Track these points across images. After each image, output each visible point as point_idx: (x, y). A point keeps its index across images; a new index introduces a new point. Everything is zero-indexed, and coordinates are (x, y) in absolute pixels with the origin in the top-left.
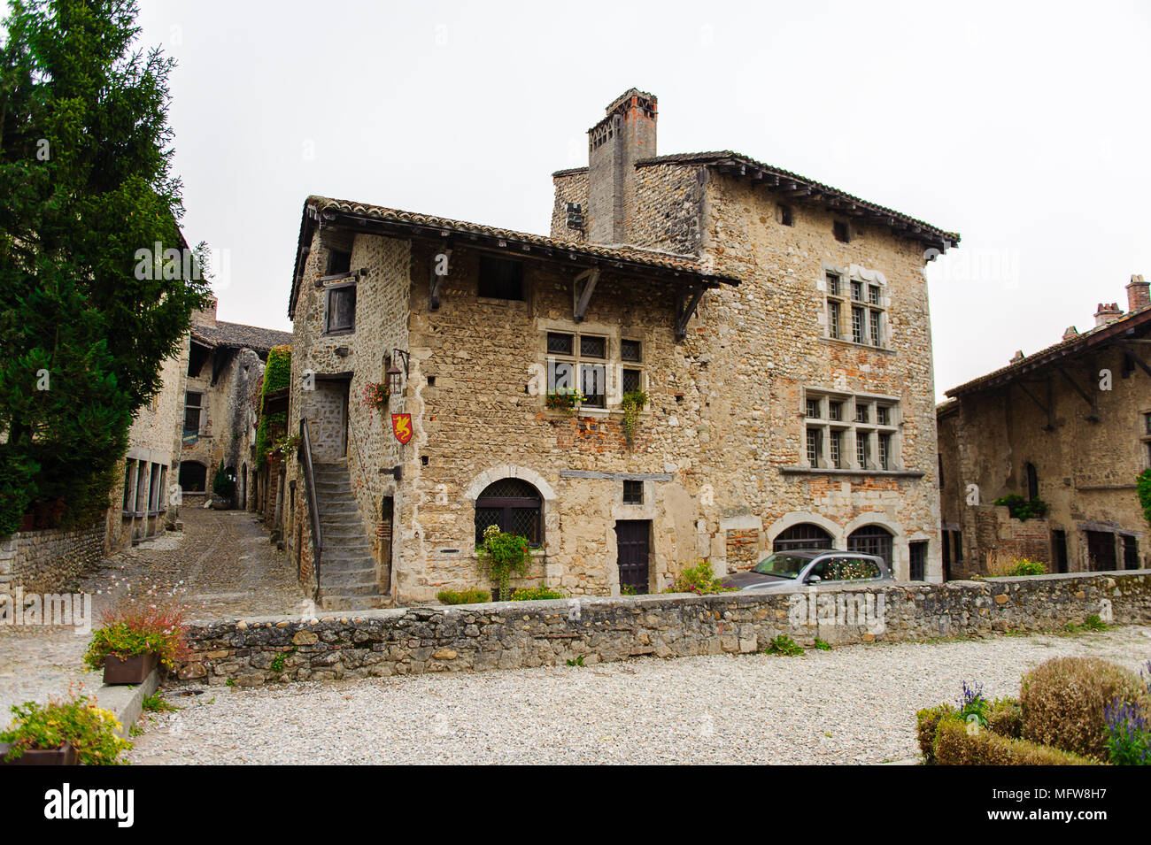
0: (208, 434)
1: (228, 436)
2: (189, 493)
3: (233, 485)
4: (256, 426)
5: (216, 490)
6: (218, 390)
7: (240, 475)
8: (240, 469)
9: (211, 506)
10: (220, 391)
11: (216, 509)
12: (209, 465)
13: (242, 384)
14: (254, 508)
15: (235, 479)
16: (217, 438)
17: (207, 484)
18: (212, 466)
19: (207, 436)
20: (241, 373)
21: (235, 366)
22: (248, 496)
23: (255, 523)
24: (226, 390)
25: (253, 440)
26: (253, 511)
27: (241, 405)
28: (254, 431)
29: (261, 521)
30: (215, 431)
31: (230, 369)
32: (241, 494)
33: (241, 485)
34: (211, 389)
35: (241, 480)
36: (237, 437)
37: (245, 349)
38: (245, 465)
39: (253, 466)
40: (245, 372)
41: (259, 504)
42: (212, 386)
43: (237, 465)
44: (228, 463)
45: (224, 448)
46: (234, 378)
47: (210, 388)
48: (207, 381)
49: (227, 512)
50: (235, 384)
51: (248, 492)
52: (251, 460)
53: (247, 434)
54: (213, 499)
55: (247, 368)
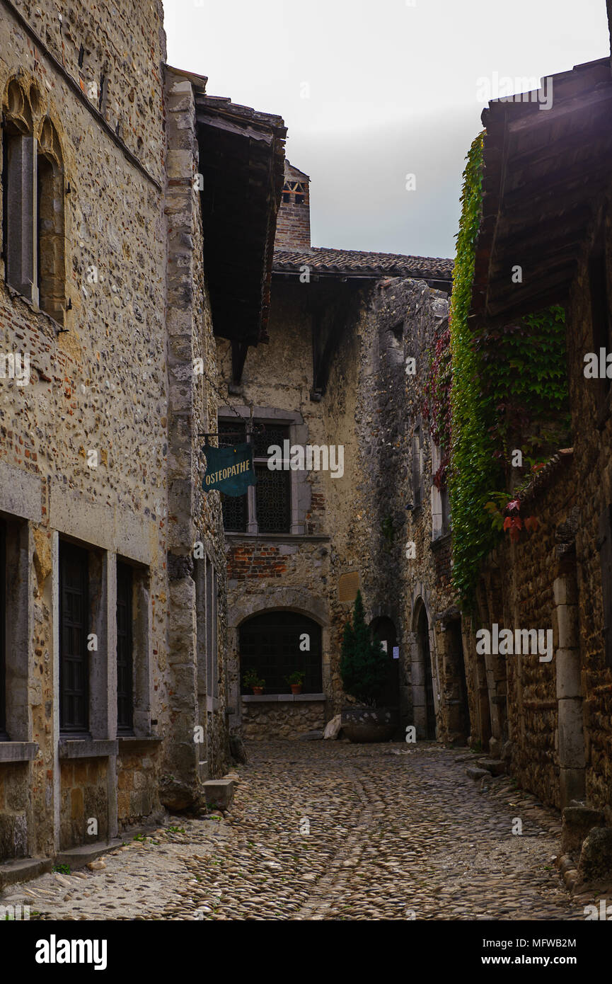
0: (316, 534)
1: (368, 530)
2: (282, 697)
3: (394, 670)
4: (440, 480)
5: (347, 688)
6: (331, 409)
7: (409, 637)
8: (408, 619)
9: (341, 734)
10: (336, 411)
11: (357, 739)
12: (326, 619)
13: (391, 375)
14: (460, 731)
15: (396, 651)
16: (340, 541)
17: (326, 671)
18: (336, 619)
19: (314, 537)
20: (384, 348)
21: (368, 333)
22: (438, 697)
23: (477, 777)
24: (351, 404)
25: (437, 524)
26: (459, 742)
27: (391, 437)
28: (435, 498)
29: (494, 772)
30: (333, 522)
31: (356, 343)
32: (418, 692)
33: (416, 667)
34: (313, 408)
35: (415, 652)
36: (391, 531)
37: (389, 280)
38: (420, 606)
39: (445, 601)
40: (395, 343)
41: (476, 717)
42: (314, 400)
43: (397, 610)
44: (375, 606)
45: (361, 568)
46: (368, 368)
47: (310, 407)
48: (299, 388)
49: (383, 747)
50: (371, 383)
51: (436, 685)
52: (438, 584)
53: (417, 512)
54: (344, 712)
55: (398, 331)
